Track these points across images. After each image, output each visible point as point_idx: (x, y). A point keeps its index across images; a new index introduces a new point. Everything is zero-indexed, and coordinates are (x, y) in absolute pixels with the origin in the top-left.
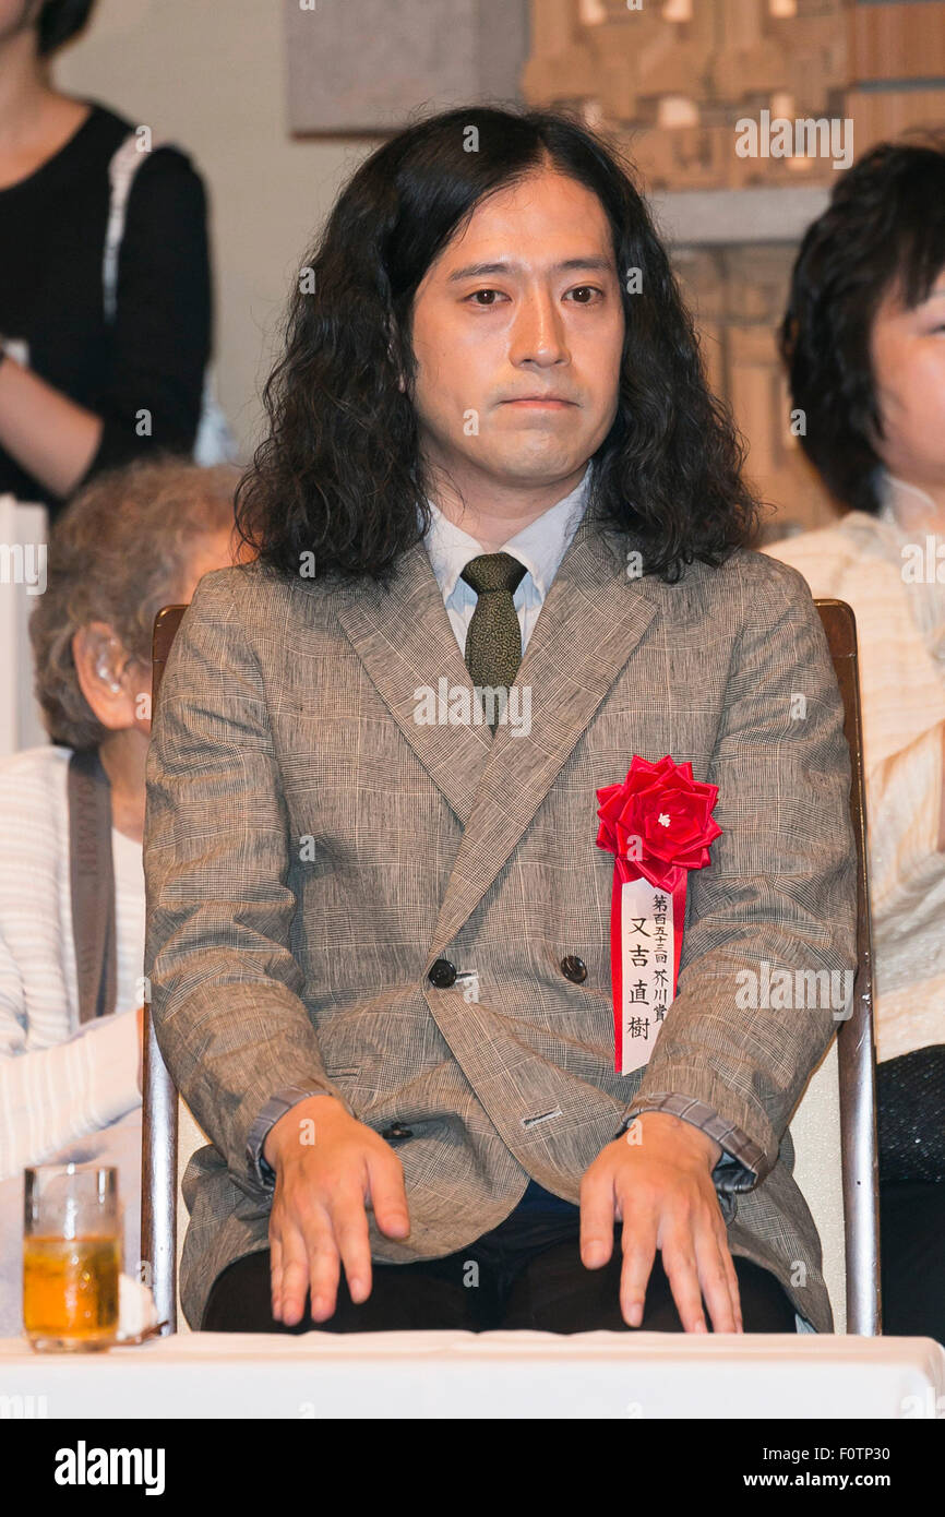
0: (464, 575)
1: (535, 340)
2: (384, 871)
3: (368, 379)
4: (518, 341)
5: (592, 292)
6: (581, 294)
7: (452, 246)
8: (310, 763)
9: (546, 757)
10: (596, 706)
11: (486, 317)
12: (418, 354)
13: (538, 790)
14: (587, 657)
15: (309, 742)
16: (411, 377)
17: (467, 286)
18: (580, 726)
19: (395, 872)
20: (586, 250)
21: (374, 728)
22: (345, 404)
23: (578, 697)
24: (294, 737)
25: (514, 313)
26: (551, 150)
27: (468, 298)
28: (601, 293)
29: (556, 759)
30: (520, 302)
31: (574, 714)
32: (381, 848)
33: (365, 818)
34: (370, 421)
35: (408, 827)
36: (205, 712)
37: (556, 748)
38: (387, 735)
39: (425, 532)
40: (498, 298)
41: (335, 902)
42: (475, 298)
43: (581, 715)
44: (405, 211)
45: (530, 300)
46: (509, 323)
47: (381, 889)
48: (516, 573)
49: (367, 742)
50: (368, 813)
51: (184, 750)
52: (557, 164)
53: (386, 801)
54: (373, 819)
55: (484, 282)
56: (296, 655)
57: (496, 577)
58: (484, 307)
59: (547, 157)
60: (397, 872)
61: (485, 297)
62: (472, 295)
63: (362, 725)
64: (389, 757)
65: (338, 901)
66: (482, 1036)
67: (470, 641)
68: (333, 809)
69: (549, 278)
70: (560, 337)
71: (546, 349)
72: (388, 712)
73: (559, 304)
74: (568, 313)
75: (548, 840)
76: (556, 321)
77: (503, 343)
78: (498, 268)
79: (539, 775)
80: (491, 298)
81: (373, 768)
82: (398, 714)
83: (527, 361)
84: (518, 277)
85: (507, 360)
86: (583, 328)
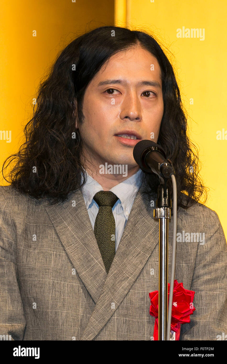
0: (95, 198)
1: (130, 109)
2: (60, 313)
4: (123, 109)
5: (151, 93)
6: (146, 94)
7: (100, 72)
8: (33, 269)
9: (128, 277)
10: (147, 259)
12: (84, 114)
13: (125, 290)
14: (143, 239)
15: (33, 261)
16: (81, 122)
17: (105, 88)
18: (141, 267)
19: (64, 314)
20: (150, 79)
21: (58, 256)
23: (139, 255)
24: (28, 259)
25: (123, 99)
26: (140, 40)
27: (105, 92)
28: (155, 95)
29: (132, 279)
30: (124, 95)
31: (138, 261)
32: (59, 304)
33: (54, 293)
35: (70, 297)
37: (132, 274)
38: (63, 259)
40: (115, 93)
41: (35, 325)
42: (107, 92)
43: (141, 262)
45: (128, 93)
46: (120, 102)
47: (58, 320)
48: (114, 200)
49: (55, 262)
50: (55, 291)
52: (141, 44)
53: (62, 285)
54: (57, 293)
55: (111, 86)
56: (29, 225)
57: (107, 201)
58: (110, 95)
59: (139, 43)
60: (65, 314)
62: (106, 91)
63: (53, 255)
64: (63, 268)
65: (36, 324)
68: (41, 287)
70: (139, 109)
71: (133, 113)
72: (65, 250)
73: (139, 96)
74: (143, 101)
75: (127, 309)
76: (138, 103)
77: (118, 110)
78: (118, 82)
79: (125, 284)
80: (113, 92)
81: (57, 272)
82: (68, 251)
83: (126, 117)
84: (126, 85)
85: (119, 117)
86: (147, 107)
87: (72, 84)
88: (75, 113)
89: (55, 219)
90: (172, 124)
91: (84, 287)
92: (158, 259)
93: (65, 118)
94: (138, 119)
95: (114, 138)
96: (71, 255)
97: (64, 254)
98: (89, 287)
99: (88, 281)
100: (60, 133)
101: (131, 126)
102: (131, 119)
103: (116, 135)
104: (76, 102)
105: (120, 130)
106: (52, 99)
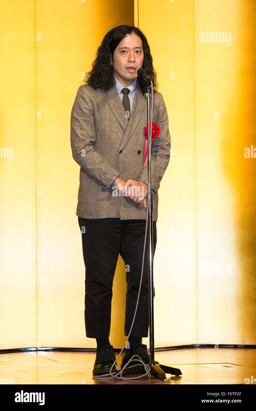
0: (122, 91)
1: (131, 58)
2: (112, 136)
3: (107, 63)
4: (129, 58)
5: (139, 51)
6: (137, 52)
7: (119, 44)
11: (124, 54)
12: (114, 60)
13: (136, 126)
14: (140, 106)
16: (113, 62)
17: (122, 50)
18: (140, 117)
19: (114, 136)
20: (138, 46)
22: (103, 66)
23: (139, 112)
25: (128, 54)
26: (134, 31)
28: (140, 51)
30: (129, 53)
32: (112, 132)
34: (107, 69)
36: (85, 108)
38: (112, 115)
39: (115, 84)
40: (126, 52)
43: (140, 115)
44: (113, 39)
45: (130, 52)
46: (127, 56)
47: (111, 138)
48: (129, 91)
49: (109, 116)
51: (81, 113)
52: (135, 33)
54: (110, 128)
55: (124, 50)
56: (98, 101)
57: (126, 92)
58: (124, 53)
59: (133, 32)
61: (124, 52)
62: (122, 52)
63: (108, 113)
66: (121, 164)
67: (123, 101)
69: (133, 49)
70: (135, 58)
71: (132, 60)
72: (112, 111)
73: (134, 53)
74: (136, 54)
75: (137, 133)
76: (134, 55)
77: (127, 59)
78: (126, 48)
79: (136, 124)
80: (125, 52)
81: (110, 120)
82: (114, 111)
83: (130, 61)
84: (129, 49)
85: (127, 61)
86: (138, 57)
87: (110, 49)
88: (111, 59)
89: (107, 99)
90: (147, 61)
91: (120, 125)
92: (146, 114)
93: (107, 62)
94: (134, 62)
95: (126, 69)
96: (115, 113)
97: (112, 112)
98: (122, 125)
99: (122, 123)
100: (106, 67)
101: (132, 65)
102: (132, 62)
103: (126, 68)
104: (111, 55)
105: (127, 66)
106: (102, 54)
